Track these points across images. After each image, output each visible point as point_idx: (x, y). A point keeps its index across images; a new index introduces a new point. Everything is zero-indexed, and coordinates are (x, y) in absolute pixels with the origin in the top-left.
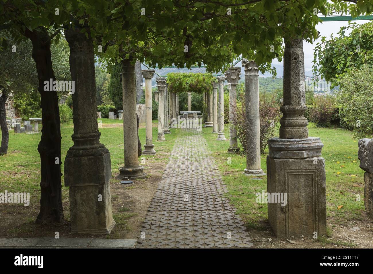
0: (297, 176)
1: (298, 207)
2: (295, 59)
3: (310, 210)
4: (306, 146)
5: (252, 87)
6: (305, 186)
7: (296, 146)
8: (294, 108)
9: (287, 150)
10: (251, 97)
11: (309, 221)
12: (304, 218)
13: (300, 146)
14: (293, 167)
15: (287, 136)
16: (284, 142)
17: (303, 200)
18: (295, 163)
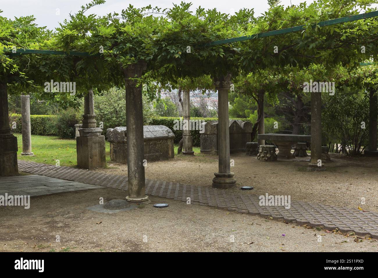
0: (95, 143)
1: (96, 156)
2: (91, 95)
3: (100, 157)
4: (98, 131)
5: (27, 104)
6: (98, 147)
7: (95, 131)
8: (91, 116)
9: (91, 133)
10: (27, 109)
11: (100, 161)
12: (98, 160)
13: (96, 131)
14: (94, 140)
15: (89, 127)
16: (89, 129)
17: (97, 153)
18: (95, 138)
